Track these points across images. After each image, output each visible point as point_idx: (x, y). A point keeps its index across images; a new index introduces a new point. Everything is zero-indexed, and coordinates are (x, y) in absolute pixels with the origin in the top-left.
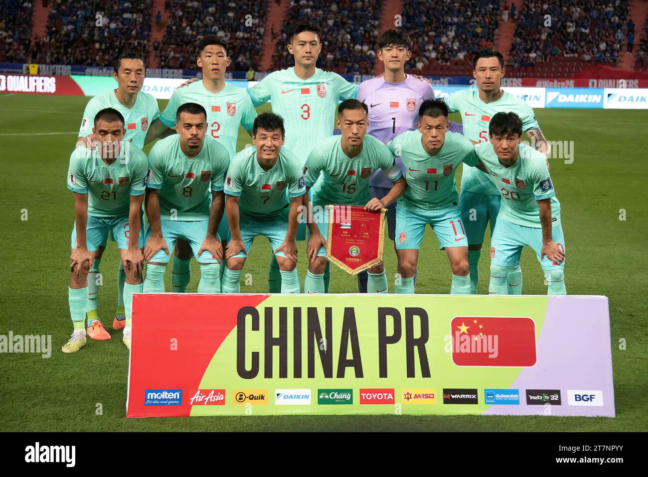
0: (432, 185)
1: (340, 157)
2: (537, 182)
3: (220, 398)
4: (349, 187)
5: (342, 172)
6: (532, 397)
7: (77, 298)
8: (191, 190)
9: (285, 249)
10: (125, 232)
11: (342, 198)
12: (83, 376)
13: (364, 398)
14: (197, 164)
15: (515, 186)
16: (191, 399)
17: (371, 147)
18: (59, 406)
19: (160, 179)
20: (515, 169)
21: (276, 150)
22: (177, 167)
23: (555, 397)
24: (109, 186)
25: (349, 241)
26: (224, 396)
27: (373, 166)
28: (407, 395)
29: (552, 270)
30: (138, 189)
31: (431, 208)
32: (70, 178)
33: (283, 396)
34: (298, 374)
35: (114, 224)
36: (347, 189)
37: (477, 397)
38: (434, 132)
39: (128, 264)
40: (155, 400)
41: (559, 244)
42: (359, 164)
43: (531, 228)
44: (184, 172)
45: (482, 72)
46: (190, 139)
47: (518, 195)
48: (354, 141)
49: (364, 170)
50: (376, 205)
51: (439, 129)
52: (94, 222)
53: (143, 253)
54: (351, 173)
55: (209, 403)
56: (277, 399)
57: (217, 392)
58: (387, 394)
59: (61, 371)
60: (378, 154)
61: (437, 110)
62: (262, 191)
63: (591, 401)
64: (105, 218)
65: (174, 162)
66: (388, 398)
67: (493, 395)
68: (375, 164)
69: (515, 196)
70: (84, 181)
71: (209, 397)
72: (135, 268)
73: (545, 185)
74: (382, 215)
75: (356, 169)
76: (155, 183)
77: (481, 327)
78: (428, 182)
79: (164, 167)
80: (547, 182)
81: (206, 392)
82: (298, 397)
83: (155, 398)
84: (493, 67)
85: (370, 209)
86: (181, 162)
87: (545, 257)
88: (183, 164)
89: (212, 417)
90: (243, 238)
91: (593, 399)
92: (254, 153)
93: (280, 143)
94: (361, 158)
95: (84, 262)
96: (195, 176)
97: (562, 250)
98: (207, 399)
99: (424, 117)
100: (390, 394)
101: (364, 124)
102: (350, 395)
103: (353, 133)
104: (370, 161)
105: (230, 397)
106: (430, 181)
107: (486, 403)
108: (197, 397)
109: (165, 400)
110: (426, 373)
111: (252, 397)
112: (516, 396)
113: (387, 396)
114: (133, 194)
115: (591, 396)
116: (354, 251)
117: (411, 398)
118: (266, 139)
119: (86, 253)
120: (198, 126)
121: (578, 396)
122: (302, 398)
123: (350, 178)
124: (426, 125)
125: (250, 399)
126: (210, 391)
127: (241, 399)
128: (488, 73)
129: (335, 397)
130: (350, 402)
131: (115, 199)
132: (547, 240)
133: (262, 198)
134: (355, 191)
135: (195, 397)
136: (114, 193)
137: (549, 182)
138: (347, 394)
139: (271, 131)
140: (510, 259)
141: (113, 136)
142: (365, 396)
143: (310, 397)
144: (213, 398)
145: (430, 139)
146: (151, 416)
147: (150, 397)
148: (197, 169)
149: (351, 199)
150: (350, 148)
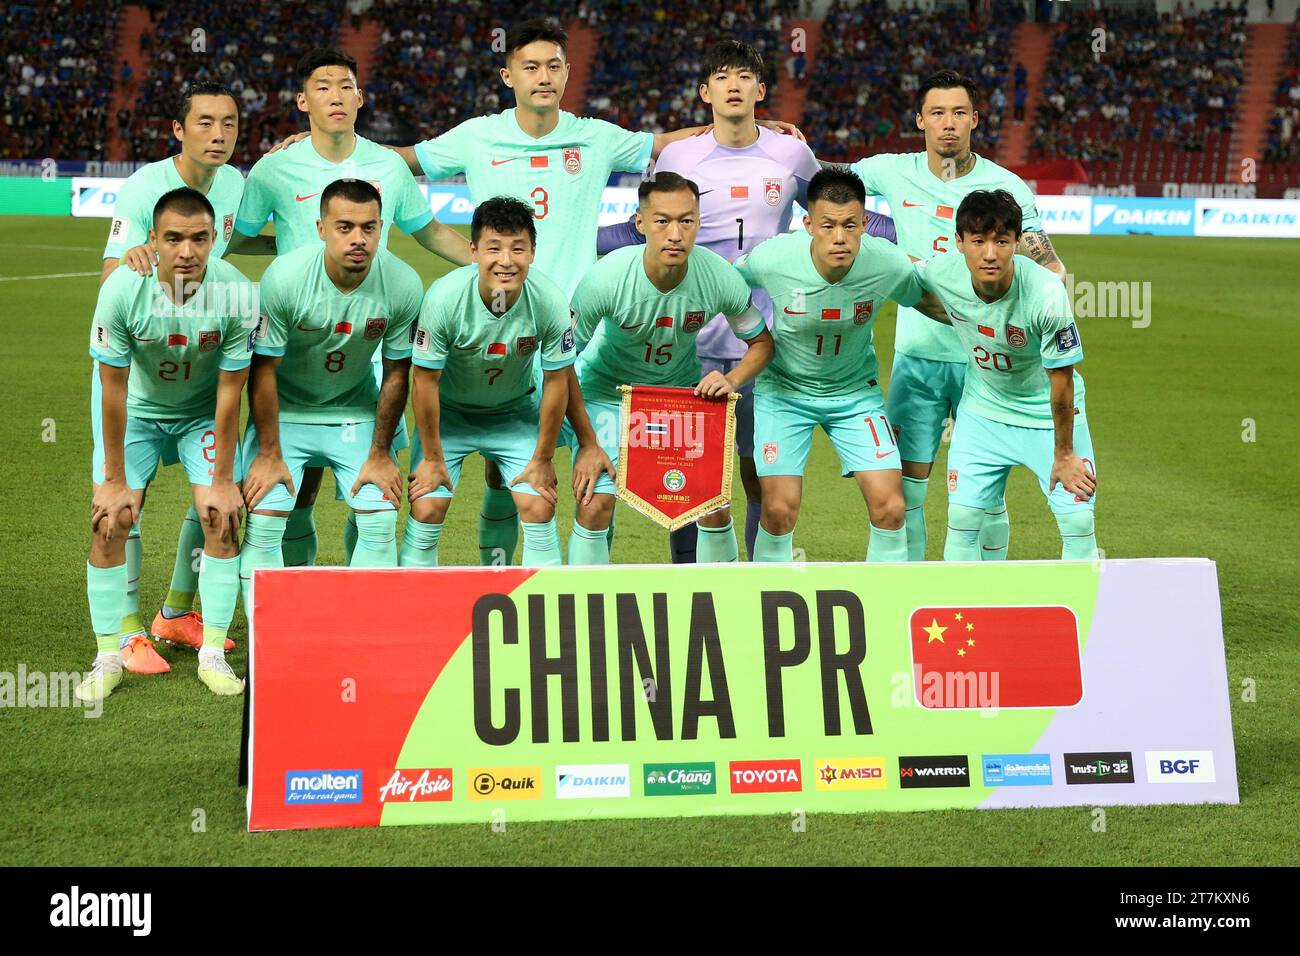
0: (829, 343)
1: (643, 289)
2: (1050, 332)
3: (441, 786)
4: (659, 351)
5: (645, 320)
6: (1077, 768)
7: (106, 587)
8: (343, 357)
9: (534, 477)
10: (204, 450)
11: (644, 375)
12: (133, 746)
13: (738, 781)
14: (358, 304)
15: (1003, 340)
16: (381, 790)
17: (705, 270)
18: (102, 808)
19: (282, 336)
20: (1007, 304)
21: (520, 272)
22: (317, 310)
23: (1121, 768)
24: (178, 351)
25: (663, 461)
26: (451, 782)
27: (709, 308)
28: (826, 773)
29: (1072, 512)
30: (237, 357)
31: (826, 393)
32: (97, 335)
33: (572, 781)
34: (601, 733)
35: (180, 432)
36: (653, 356)
37: (967, 771)
38: (839, 233)
39: (210, 515)
40: (307, 792)
41: (1085, 460)
42: (679, 305)
43: (1028, 428)
44: (331, 321)
45: (936, 117)
46: (348, 254)
47: (1007, 359)
48: (673, 255)
49: (690, 317)
50: (717, 385)
51: (850, 227)
52: (140, 429)
53: (241, 491)
54: (664, 322)
55: (419, 798)
56: (561, 786)
57: (434, 775)
58: (785, 771)
59: (85, 738)
60: (719, 284)
61: (844, 189)
62: (487, 357)
63: (1192, 772)
64: (162, 421)
65: (313, 300)
66: (788, 780)
67: (999, 767)
68: (712, 303)
69: (1002, 362)
70: (123, 341)
71: (419, 785)
72: (225, 524)
73: (1065, 338)
74: (731, 408)
75: (672, 315)
76: (271, 345)
77: (970, 627)
78: (821, 337)
79: (291, 311)
80: (1069, 332)
81: (412, 775)
82: (603, 781)
83: (307, 788)
84: (958, 108)
85: (706, 395)
86: (327, 301)
87: (1059, 486)
88: (330, 305)
89: (426, 827)
90: (447, 457)
91: (1195, 769)
92: (472, 280)
93: (527, 258)
94: (685, 292)
95: (120, 511)
96: (353, 329)
97: (1091, 472)
98: (414, 789)
99: (820, 202)
100: (792, 772)
101: (692, 221)
102: (710, 775)
103: (670, 240)
104: (702, 297)
105: (462, 784)
106: (827, 336)
107: (986, 784)
108: (395, 785)
109: (328, 792)
110: (863, 725)
111: (508, 784)
112: (1046, 767)
113: (786, 775)
114: (226, 367)
115: (1191, 762)
116: (674, 480)
117: (835, 778)
118: (500, 249)
119: (125, 491)
120: (367, 227)
121: (1166, 764)
122: (612, 783)
123: (662, 333)
124: (824, 220)
125: (504, 787)
126: (420, 772)
127: (484, 787)
128: (949, 119)
129: (678, 781)
130: (711, 789)
131: (187, 377)
132: (1063, 451)
133: (487, 372)
134: (669, 359)
135: (389, 785)
136: (188, 364)
137: (1073, 334)
138: (704, 774)
139: (509, 235)
140: (988, 493)
141: (194, 244)
142: (741, 776)
143: (627, 780)
144: (427, 788)
145: (832, 247)
146: (301, 827)
147: (296, 787)
148: (359, 315)
149: (662, 375)
150: (663, 271)
